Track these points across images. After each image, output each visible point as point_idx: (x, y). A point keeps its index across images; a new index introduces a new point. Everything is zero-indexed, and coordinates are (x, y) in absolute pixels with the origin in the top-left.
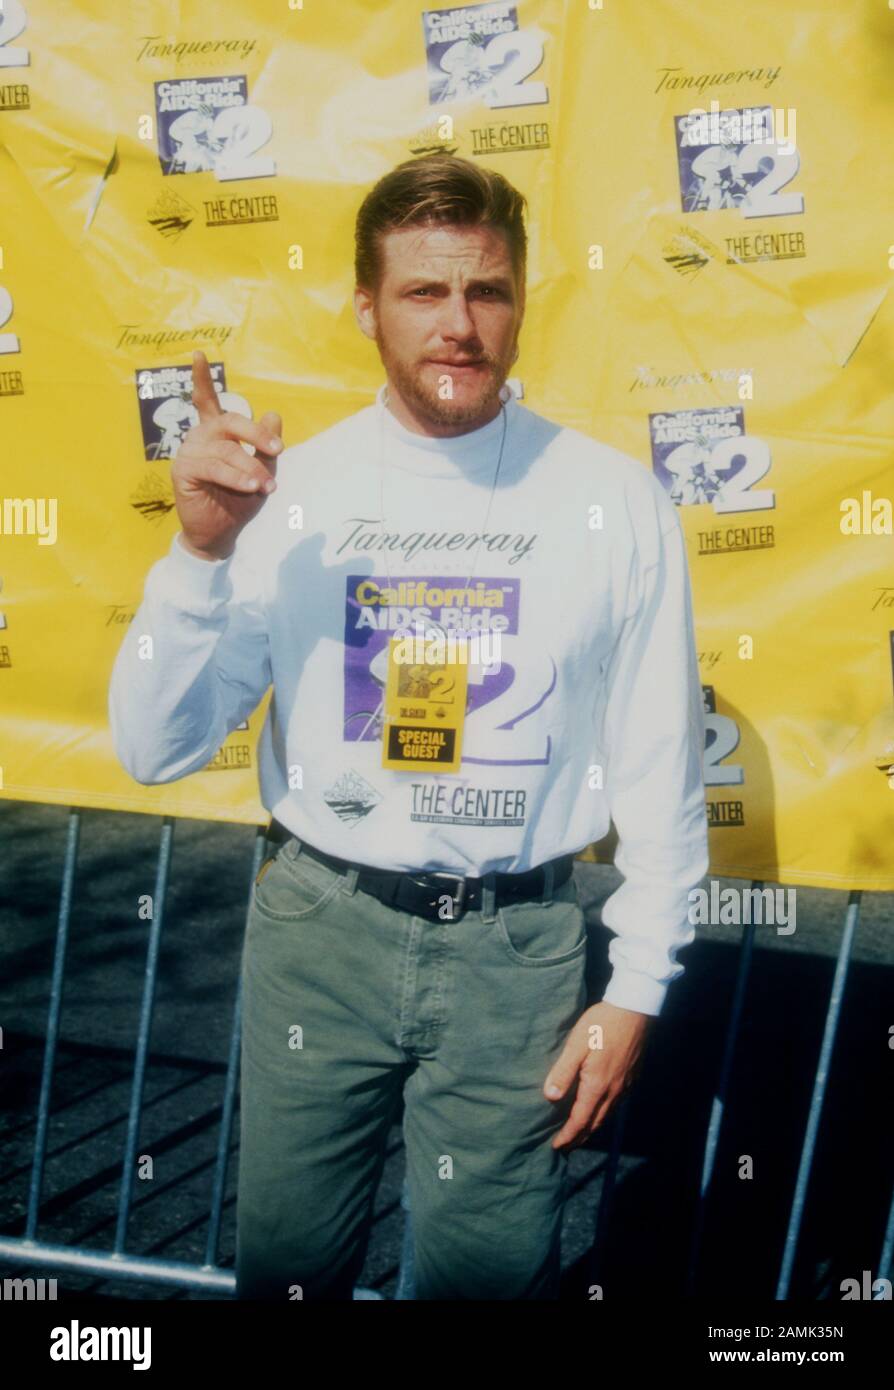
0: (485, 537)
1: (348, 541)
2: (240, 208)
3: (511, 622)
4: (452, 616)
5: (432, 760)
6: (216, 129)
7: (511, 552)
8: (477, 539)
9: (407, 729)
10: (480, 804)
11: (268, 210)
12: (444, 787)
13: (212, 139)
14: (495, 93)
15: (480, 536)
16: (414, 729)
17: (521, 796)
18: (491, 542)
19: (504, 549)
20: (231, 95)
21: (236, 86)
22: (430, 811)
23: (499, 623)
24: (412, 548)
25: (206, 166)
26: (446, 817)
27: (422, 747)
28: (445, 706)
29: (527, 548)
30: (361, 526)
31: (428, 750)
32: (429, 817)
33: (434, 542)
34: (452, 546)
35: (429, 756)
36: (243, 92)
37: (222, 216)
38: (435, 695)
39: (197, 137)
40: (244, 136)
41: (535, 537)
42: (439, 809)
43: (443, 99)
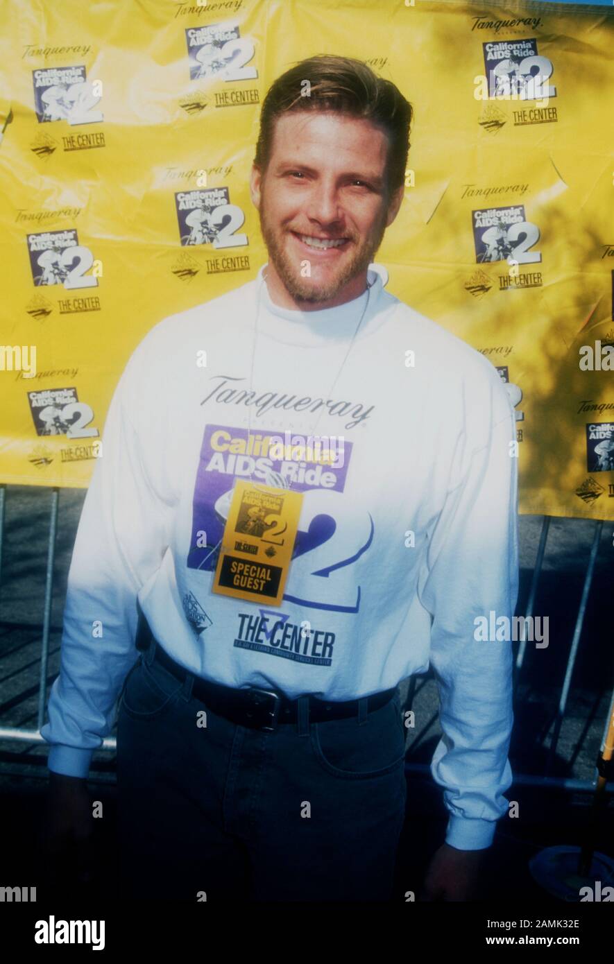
0: (328, 402)
1: (211, 396)
2: (83, 140)
3: (338, 480)
4: (290, 468)
5: (257, 592)
6: (68, 96)
7: (348, 418)
8: (321, 404)
9: (239, 561)
10: (294, 640)
11: (99, 141)
12: (267, 620)
13: (66, 101)
14: (228, 74)
15: (325, 401)
16: (245, 562)
17: (330, 638)
18: (333, 408)
19: (343, 415)
20: (76, 77)
21: (79, 72)
22: (252, 640)
23: (328, 480)
24: (264, 405)
25: (63, 117)
26: (265, 646)
27: (250, 579)
28: (275, 546)
29: (364, 417)
30: (225, 382)
31: (255, 583)
32: (250, 644)
33: (284, 402)
34: (298, 407)
35: (255, 588)
36: (84, 74)
37: (73, 145)
38: (267, 535)
39: (58, 100)
40: (84, 99)
41: (372, 407)
42: (260, 638)
43: (198, 77)
